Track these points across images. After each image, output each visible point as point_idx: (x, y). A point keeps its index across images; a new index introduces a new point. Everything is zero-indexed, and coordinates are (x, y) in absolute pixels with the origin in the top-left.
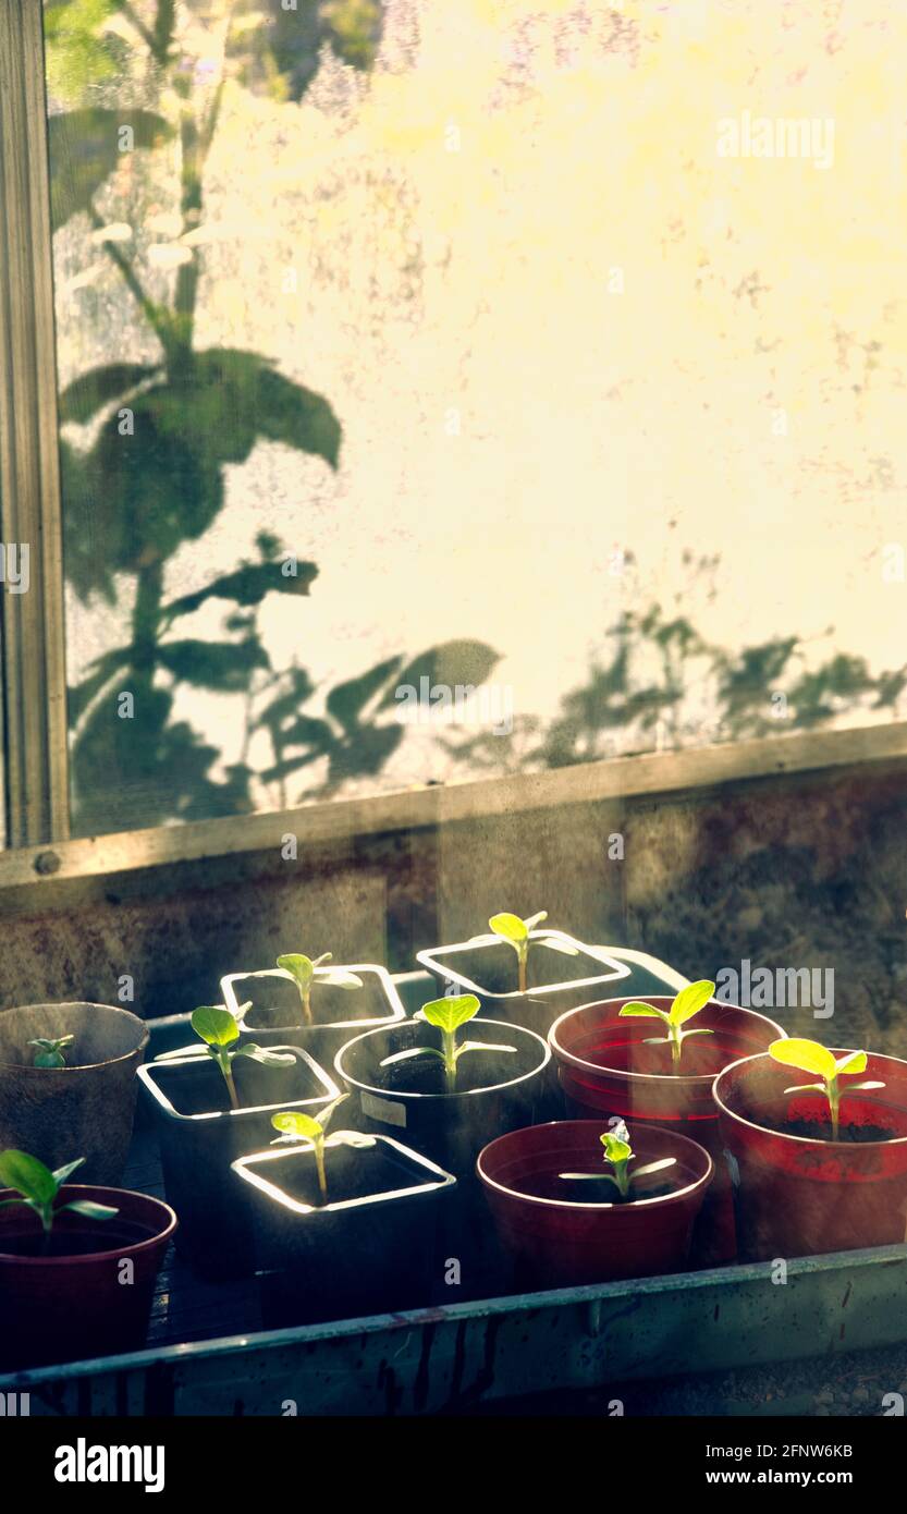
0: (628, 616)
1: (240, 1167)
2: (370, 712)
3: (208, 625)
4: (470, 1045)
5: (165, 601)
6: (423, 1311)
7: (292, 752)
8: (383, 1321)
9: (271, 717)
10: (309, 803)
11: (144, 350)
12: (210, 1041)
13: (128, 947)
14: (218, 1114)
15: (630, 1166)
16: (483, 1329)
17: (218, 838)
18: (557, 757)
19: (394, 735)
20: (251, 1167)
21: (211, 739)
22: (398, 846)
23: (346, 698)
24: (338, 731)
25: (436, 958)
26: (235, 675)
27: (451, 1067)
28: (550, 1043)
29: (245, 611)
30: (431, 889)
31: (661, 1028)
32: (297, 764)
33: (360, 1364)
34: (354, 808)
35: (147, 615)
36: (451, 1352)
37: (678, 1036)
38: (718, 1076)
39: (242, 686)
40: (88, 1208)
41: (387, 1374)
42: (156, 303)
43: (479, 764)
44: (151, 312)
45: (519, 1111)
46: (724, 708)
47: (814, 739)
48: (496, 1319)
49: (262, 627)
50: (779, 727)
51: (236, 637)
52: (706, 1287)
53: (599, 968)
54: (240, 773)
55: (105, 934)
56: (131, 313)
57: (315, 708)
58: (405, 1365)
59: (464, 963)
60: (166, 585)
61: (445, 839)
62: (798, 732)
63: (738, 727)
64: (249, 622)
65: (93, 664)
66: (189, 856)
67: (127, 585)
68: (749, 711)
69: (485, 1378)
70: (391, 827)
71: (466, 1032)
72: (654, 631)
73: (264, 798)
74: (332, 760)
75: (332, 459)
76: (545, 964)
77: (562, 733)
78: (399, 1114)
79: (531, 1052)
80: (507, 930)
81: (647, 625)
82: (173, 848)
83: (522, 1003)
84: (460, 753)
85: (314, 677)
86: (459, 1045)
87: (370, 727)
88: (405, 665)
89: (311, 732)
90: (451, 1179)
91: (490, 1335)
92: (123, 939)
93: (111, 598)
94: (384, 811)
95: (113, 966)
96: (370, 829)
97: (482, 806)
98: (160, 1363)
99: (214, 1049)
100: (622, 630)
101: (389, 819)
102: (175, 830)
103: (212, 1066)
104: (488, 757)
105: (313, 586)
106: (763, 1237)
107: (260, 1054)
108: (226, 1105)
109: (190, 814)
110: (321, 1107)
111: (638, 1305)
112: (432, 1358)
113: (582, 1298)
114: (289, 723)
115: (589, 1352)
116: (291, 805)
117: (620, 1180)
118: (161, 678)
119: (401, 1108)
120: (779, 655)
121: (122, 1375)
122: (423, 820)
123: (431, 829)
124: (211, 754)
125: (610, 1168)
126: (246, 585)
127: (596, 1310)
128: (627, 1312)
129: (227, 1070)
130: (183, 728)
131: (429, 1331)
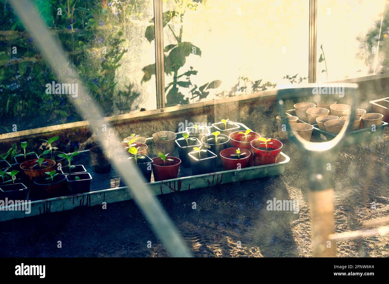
0: (240, 77)
1: (189, 154)
2: (205, 90)
3: (184, 79)
4: (219, 138)
5: (178, 76)
6: (213, 173)
7: (195, 95)
8: (208, 174)
9: (192, 91)
10: (197, 102)
11: (175, 43)
12: (185, 137)
13: (173, 124)
14: (186, 147)
15: (240, 154)
16: (221, 175)
17: (185, 107)
18: (230, 96)
19: (208, 93)
20: (190, 154)
21: (183, 94)
22: (209, 107)
23: (202, 88)
24: (201, 93)
25: (214, 125)
26: (187, 86)
27: (216, 141)
28: (229, 137)
29: (188, 77)
30: (213, 113)
31: (244, 135)
32: (195, 97)
33: (205, 180)
34: (203, 103)
35: (175, 78)
36: (217, 178)
37: (246, 136)
38: (251, 142)
39: (188, 87)
40: (170, 160)
41: (208, 181)
42: (177, 36)
43: (220, 97)
44: (176, 37)
45: (226, 146)
46: (253, 88)
47: (264, 93)
48: (222, 174)
49: (190, 79)
50: (260, 91)
51: (187, 81)
52: (250, 169)
53: (235, 126)
54: (188, 99)
55: (170, 122)
56: (173, 38)
57: (197, 90)
58: (211, 180)
59: (218, 126)
60: (178, 74)
61: (215, 106)
62: (263, 92)
63: (254, 91)
64: (189, 78)
65: (168, 84)
66: (181, 109)
67: (173, 73)
68: (256, 89)
69: (221, 181)
70: (208, 105)
71: (218, 136)
72: (243, 79)
73: (191, 102)
74: (200, 96)
75: (200, 56)
76: (228, 126)
77: (231, 93)
78: (210, 147)
79: (227, 139)
80: (224, 122)
81: (242, 78)
82: (179, 108)
83: (226, 131)
84: (217, 95)
85: (197, 86)
86: (217, 137)
87: (205, 92)
88: (209, 83)
89: (197, 93)
90: (217, 156)
91: (222, 176)
92: (173, 123)
93: (171, 75)
94: (207, 103)
95: (171, 126)
96: (205, 105)
97: (220, 102)
98: (179, 180)
99: (185, 138)
100: (239, 79)
101: (208, 104)
102: (179, 106)
103: (185, 140)
104: (221, 96)
105: (197, 74)
106: (257, 159)
107: (191, 139)
108: (187, 146)
109: (181, 104)
110: (200, 146)
111: (241, 172)
112: (214, 179)
113: (233, 171)
114: (194, 92)
115: (234, 178)
116: (194, 103)
117: (239, 156)
118: (177, 86)
119: (210, 146)
120: (260, 81)
121: (175, 181)
122: (212, 104)
123: (213, 105)
124: (184, 96)
125: (237, 154)
126: (188, 74)
127: (235, 173)
128: (239, 173)
129: (187, 141)
130: (180, 93)
131: (214, 175)
